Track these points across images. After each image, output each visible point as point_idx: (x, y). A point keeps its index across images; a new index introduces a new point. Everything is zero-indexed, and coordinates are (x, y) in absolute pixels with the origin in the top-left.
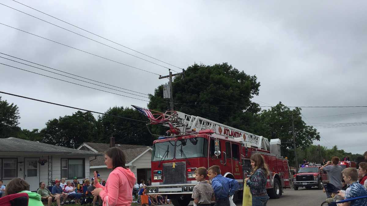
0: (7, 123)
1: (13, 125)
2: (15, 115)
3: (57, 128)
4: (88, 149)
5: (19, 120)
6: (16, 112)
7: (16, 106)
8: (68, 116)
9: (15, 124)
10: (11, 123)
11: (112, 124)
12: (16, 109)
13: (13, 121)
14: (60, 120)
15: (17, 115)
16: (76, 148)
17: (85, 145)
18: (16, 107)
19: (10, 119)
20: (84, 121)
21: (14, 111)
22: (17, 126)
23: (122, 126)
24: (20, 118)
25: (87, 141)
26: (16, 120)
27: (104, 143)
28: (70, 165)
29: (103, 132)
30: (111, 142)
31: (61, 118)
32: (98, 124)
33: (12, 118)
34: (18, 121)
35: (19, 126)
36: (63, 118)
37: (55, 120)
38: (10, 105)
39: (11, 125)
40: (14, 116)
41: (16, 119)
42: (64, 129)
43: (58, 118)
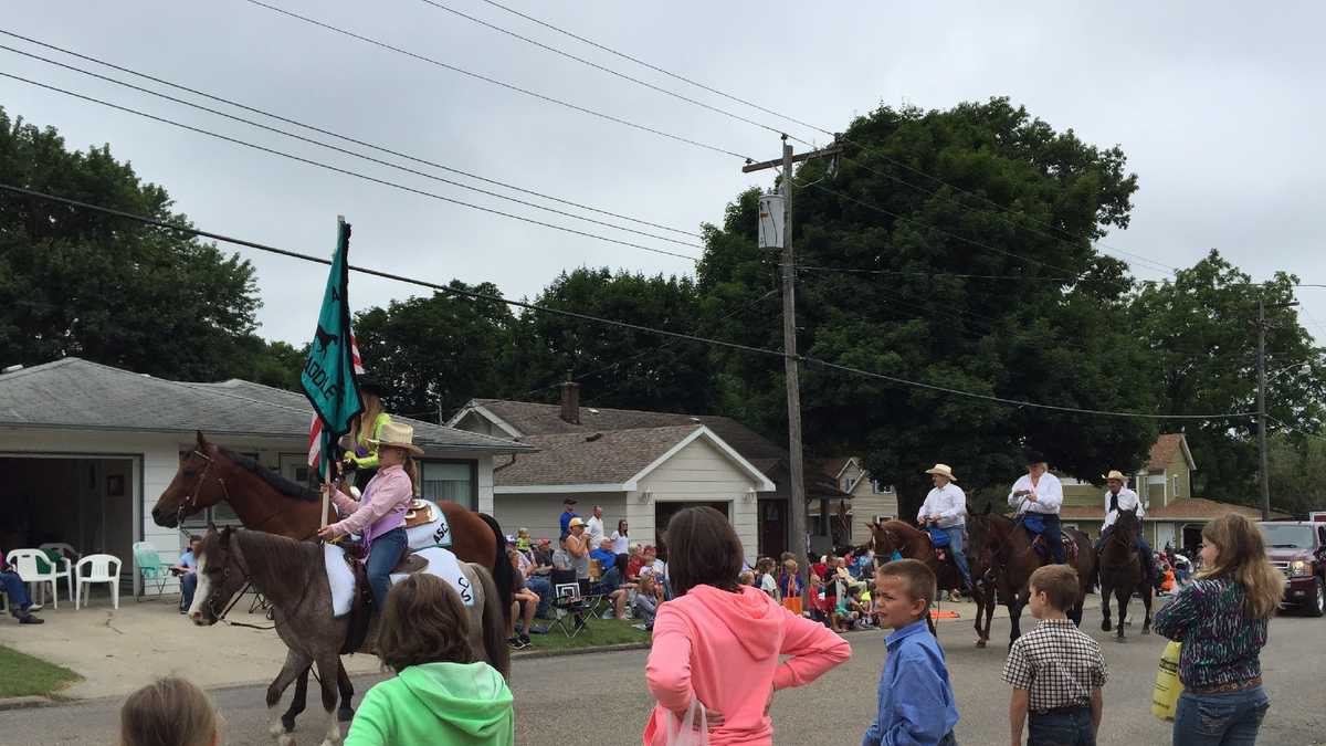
0: (219, 322)
1: (241, 331)
2: (245, 295)
3: (383, 342)
4: (489, 425)
5: (259, 315)
6: (248, 284)
7: (247, 263)
8: (420, 300)
9: (247, 325)
10: (232, 321)
11: (570, 332)
12: (249, 273)
13: (240, 316)
14: (391, 311)
15: (252, 296)
16: (447, 417)
17: (477, 406)
18: (249, 268)
19: (230, 309)
20: (472, 317)
21: (243, 281)
22: (252, 333)
23: (606, 339)
24: (260, 306)
25: (488, 394)
26: (249, 313)
27: (542, 400)
28: (430, 481)
29: (537, 361)
30: (565, 396)
31: (395, 306)
32: (521, 329)
33: (236, 305)
34: (254, 315)
35: (259, 333)
36: (402, 306)
37: (378, 312)
38: (227, 259)
39: (235, 330)
40: (241, 297)
41: (251, 309)
42: (405, 345)
43: (386, 307)
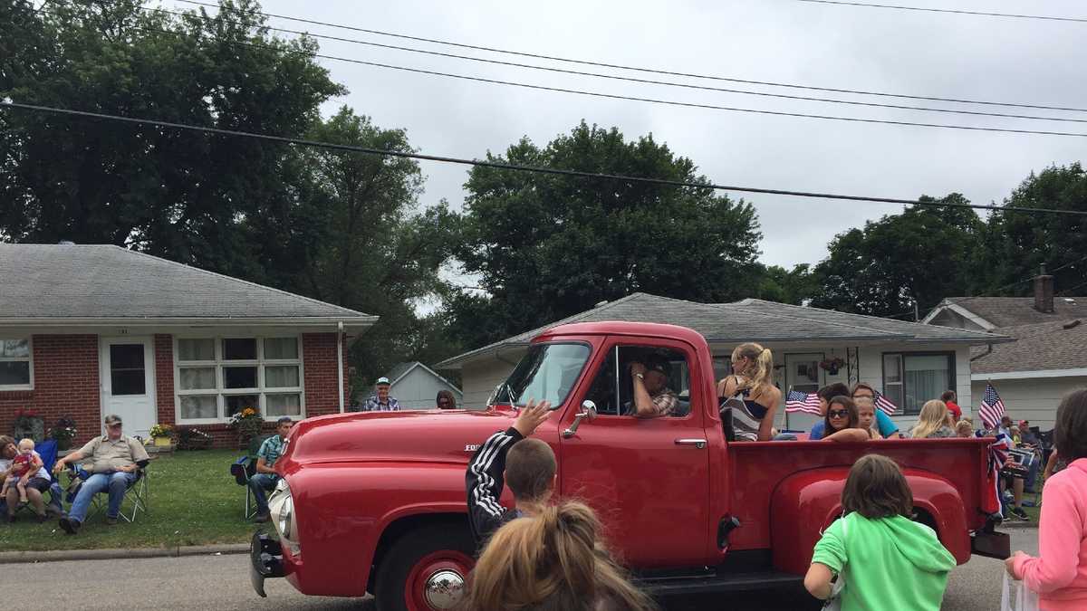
0: (731, 256)
1: (748, 261)
2: (750, 231)
3: (860, 257)
4: (962, 321)
5: (760, 245)
6: (751, 222)
7: (750, 206)
8: (892, 217)
9: (752, 255)
10: (739, 253)
11: (1039, 228)
12: (752, 213)
13: (746, 248)
14: (866, 231)
15: (754, 231)
16: (922, 316)
17: (950, 304)
18: (751, 209)
19: (739, 245)
20: (940, 227)
21: (748, 220)
22: (755, 261)
23: (1079, 230)
24: (761, 238)
25: (958, 292)
26: (753, 245)
27: (1011, 294)
28: (911, 372)
29: (1005, 258)
30: (1039, 288)
31: (870, 226)
32: (989, 234)
33: (742, 239)
34: (757, 247)
35: (761, 260)
36: (877, 224)
37: (855, 233)
38: (735, 205)
39: (743, 260)
40: (747, 234)
41: (754, 241)
42: (880, 258)
43: (861, 227)
